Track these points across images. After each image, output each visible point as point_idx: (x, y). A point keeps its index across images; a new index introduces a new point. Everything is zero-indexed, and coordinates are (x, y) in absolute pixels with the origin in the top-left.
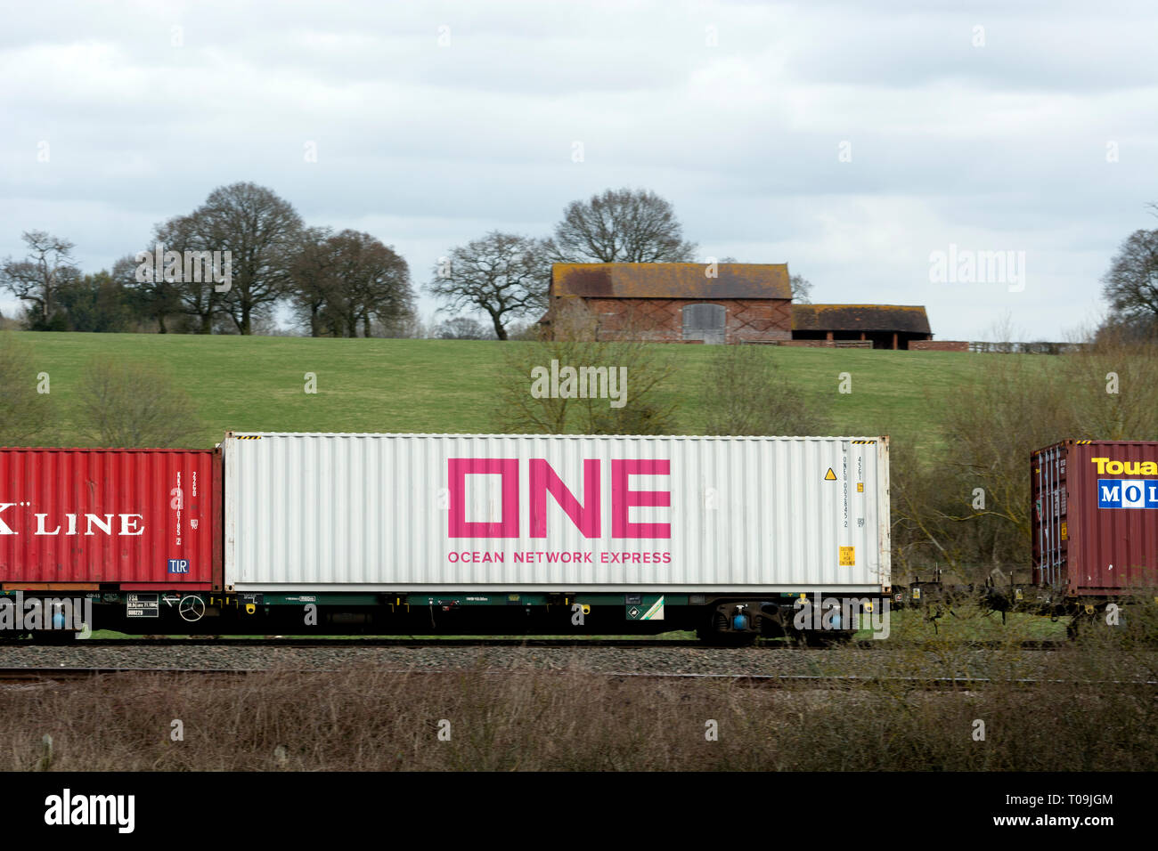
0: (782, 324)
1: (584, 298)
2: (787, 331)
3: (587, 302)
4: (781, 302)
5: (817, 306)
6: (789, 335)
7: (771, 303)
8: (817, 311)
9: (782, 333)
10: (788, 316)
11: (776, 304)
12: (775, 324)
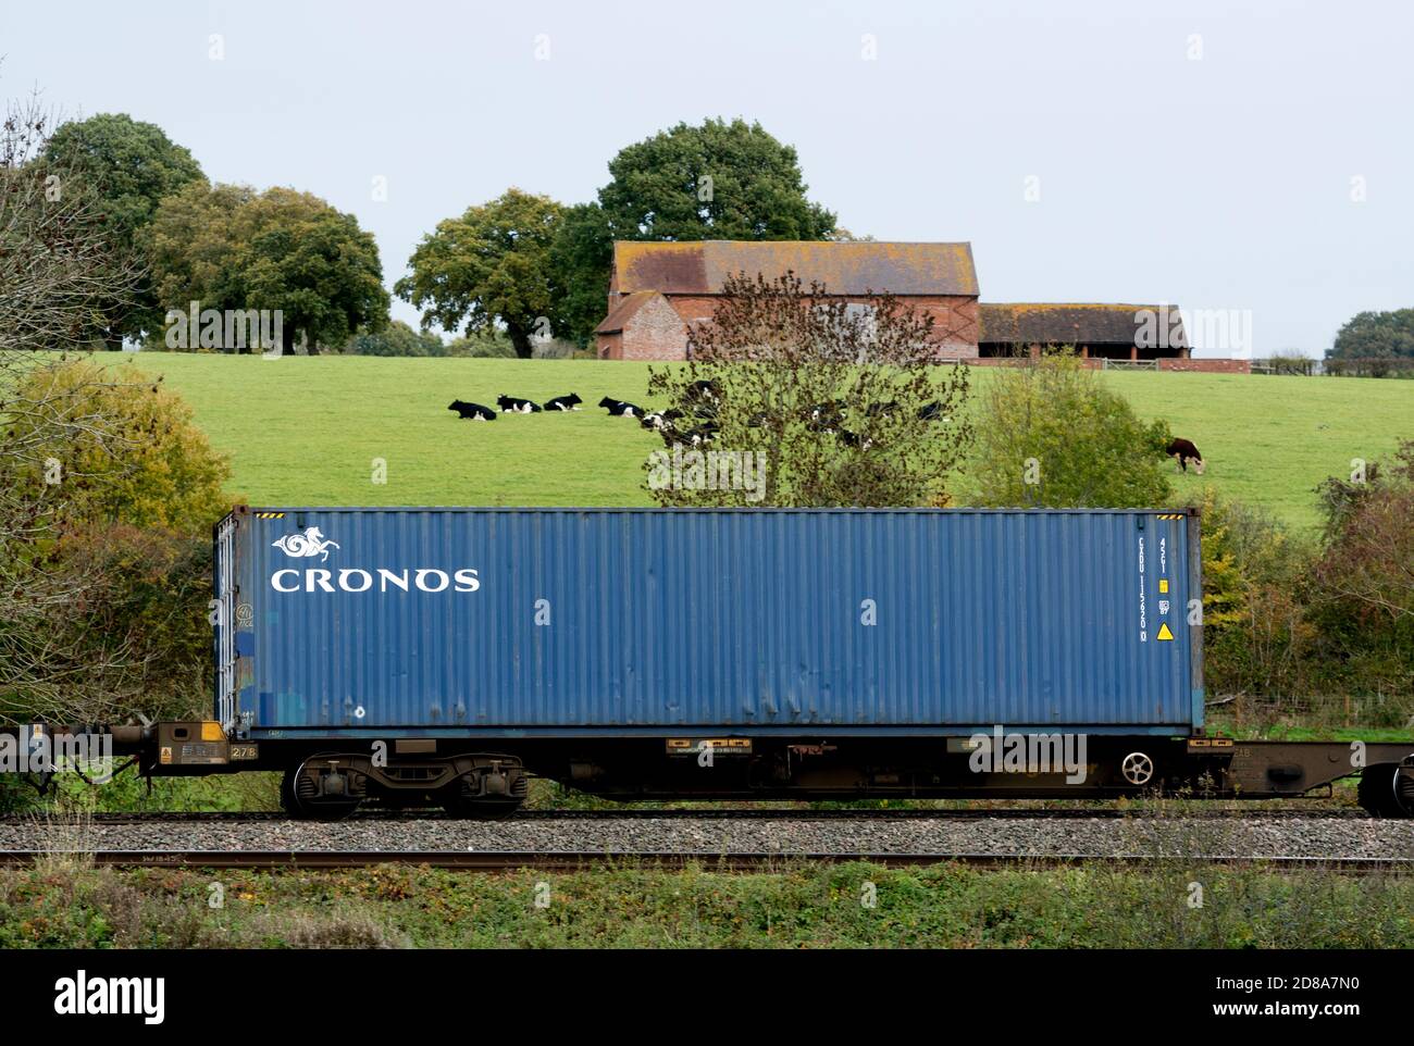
0: (963, 334)
1: (666, 295)
2: (971, 343)
3: (668, 300)
4: (961, 301)
5: (1016, 306)
6: (975, 351)
7: (946, 302)
8: (1016, 315)
9: (965, 347)
10: (972, 321)
11: (955, 303)
12: (951, 333)
